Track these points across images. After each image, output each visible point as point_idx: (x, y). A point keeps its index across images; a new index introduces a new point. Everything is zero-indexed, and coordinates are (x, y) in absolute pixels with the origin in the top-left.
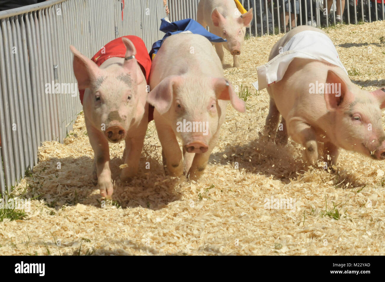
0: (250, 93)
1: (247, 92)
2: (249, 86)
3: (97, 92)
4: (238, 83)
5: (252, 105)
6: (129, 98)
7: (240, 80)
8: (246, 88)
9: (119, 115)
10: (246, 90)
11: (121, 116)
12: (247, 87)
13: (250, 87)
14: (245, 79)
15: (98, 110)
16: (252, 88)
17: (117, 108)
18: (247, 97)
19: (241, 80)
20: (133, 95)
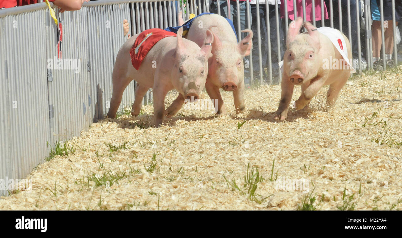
0: (262, 177)
1: (258, 174)
2: (260, 165)
3: (181, 66)
4: (242, 160)
5: (265, 196)
6: (202, 72)
7: (246, 155)
8: (255, 169)
9: (195, 85)
10: (255, 172)
11: (196, 85)
12: (257, 167)
13: (262, 167)
14: (253, 155)
15: (181, 79)
16: (264, 168)
17: (194, 80)
18: (258, 184)
19: (248, 154)
20: (204, 70)
